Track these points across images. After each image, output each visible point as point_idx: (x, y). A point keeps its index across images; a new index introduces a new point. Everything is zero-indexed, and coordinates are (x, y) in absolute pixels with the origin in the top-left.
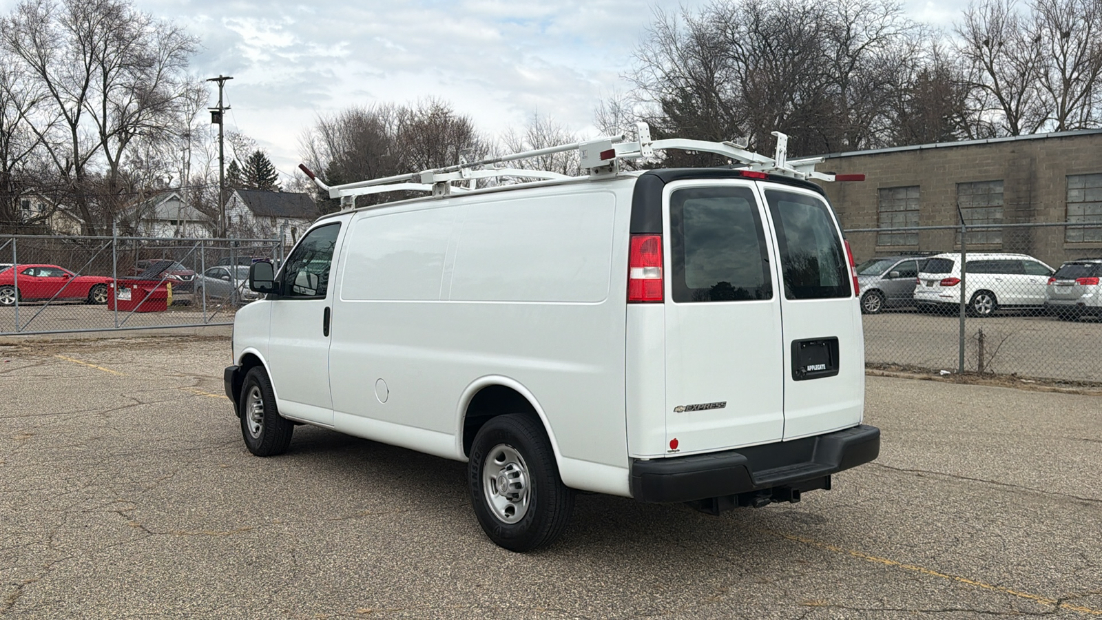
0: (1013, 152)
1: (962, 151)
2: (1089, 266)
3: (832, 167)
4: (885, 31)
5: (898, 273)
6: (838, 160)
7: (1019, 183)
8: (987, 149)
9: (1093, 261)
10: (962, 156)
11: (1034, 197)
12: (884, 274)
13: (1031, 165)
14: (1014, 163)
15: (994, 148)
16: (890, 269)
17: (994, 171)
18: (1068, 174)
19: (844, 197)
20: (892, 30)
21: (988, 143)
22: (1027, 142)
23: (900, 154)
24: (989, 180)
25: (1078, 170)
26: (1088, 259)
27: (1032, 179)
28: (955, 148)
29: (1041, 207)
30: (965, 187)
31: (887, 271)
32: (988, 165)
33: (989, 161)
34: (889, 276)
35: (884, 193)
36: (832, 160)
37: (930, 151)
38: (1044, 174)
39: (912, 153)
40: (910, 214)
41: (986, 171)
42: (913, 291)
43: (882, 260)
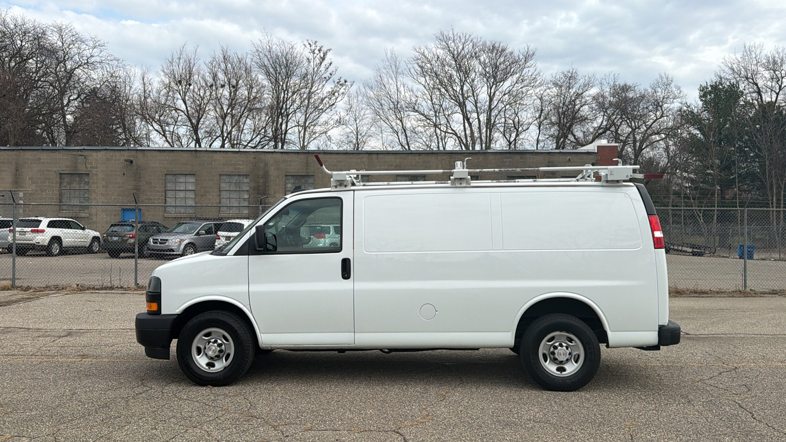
0: (255, 158)
1: (223, 154)
2: (320, 228)
3: (130, 156)
4: (93, 59)
5: (204, 232)
6: (135, 152)
7: (258, 178)
8: (238, 155)
9: (320, 225)
10: (223, 158)
11: (268, 186)
12: (195, 233)
13: (265, 167)
14: (255, 165)
15: (243, 154)
16: (198, 230)
17: (243, 169)
18: (287, 174)
19: (140, 178)
20: (98, 59)
21: (240, 151)
22: (263, 153)
23: (180, 152)
24: (241, 174)
25: (292, 172)
26: (318, 224)
27: (266, 175)
28: (218, 152)
29: (272, 192)
30: (225, 177)
31: (196, 231)
32: (240, 165)
33: (240, 162)
34: (198, 234)
35: (169, 177)
36: (129, 152)
37: (202, 152)
38: (273, 173)
39: (189, 152)
40: (187, 192)
41: (239, 168)
42: (214, 244)
43: (186, 223)
